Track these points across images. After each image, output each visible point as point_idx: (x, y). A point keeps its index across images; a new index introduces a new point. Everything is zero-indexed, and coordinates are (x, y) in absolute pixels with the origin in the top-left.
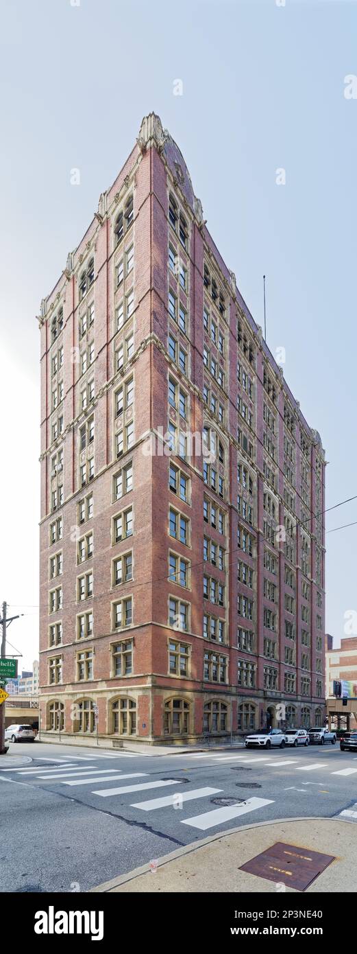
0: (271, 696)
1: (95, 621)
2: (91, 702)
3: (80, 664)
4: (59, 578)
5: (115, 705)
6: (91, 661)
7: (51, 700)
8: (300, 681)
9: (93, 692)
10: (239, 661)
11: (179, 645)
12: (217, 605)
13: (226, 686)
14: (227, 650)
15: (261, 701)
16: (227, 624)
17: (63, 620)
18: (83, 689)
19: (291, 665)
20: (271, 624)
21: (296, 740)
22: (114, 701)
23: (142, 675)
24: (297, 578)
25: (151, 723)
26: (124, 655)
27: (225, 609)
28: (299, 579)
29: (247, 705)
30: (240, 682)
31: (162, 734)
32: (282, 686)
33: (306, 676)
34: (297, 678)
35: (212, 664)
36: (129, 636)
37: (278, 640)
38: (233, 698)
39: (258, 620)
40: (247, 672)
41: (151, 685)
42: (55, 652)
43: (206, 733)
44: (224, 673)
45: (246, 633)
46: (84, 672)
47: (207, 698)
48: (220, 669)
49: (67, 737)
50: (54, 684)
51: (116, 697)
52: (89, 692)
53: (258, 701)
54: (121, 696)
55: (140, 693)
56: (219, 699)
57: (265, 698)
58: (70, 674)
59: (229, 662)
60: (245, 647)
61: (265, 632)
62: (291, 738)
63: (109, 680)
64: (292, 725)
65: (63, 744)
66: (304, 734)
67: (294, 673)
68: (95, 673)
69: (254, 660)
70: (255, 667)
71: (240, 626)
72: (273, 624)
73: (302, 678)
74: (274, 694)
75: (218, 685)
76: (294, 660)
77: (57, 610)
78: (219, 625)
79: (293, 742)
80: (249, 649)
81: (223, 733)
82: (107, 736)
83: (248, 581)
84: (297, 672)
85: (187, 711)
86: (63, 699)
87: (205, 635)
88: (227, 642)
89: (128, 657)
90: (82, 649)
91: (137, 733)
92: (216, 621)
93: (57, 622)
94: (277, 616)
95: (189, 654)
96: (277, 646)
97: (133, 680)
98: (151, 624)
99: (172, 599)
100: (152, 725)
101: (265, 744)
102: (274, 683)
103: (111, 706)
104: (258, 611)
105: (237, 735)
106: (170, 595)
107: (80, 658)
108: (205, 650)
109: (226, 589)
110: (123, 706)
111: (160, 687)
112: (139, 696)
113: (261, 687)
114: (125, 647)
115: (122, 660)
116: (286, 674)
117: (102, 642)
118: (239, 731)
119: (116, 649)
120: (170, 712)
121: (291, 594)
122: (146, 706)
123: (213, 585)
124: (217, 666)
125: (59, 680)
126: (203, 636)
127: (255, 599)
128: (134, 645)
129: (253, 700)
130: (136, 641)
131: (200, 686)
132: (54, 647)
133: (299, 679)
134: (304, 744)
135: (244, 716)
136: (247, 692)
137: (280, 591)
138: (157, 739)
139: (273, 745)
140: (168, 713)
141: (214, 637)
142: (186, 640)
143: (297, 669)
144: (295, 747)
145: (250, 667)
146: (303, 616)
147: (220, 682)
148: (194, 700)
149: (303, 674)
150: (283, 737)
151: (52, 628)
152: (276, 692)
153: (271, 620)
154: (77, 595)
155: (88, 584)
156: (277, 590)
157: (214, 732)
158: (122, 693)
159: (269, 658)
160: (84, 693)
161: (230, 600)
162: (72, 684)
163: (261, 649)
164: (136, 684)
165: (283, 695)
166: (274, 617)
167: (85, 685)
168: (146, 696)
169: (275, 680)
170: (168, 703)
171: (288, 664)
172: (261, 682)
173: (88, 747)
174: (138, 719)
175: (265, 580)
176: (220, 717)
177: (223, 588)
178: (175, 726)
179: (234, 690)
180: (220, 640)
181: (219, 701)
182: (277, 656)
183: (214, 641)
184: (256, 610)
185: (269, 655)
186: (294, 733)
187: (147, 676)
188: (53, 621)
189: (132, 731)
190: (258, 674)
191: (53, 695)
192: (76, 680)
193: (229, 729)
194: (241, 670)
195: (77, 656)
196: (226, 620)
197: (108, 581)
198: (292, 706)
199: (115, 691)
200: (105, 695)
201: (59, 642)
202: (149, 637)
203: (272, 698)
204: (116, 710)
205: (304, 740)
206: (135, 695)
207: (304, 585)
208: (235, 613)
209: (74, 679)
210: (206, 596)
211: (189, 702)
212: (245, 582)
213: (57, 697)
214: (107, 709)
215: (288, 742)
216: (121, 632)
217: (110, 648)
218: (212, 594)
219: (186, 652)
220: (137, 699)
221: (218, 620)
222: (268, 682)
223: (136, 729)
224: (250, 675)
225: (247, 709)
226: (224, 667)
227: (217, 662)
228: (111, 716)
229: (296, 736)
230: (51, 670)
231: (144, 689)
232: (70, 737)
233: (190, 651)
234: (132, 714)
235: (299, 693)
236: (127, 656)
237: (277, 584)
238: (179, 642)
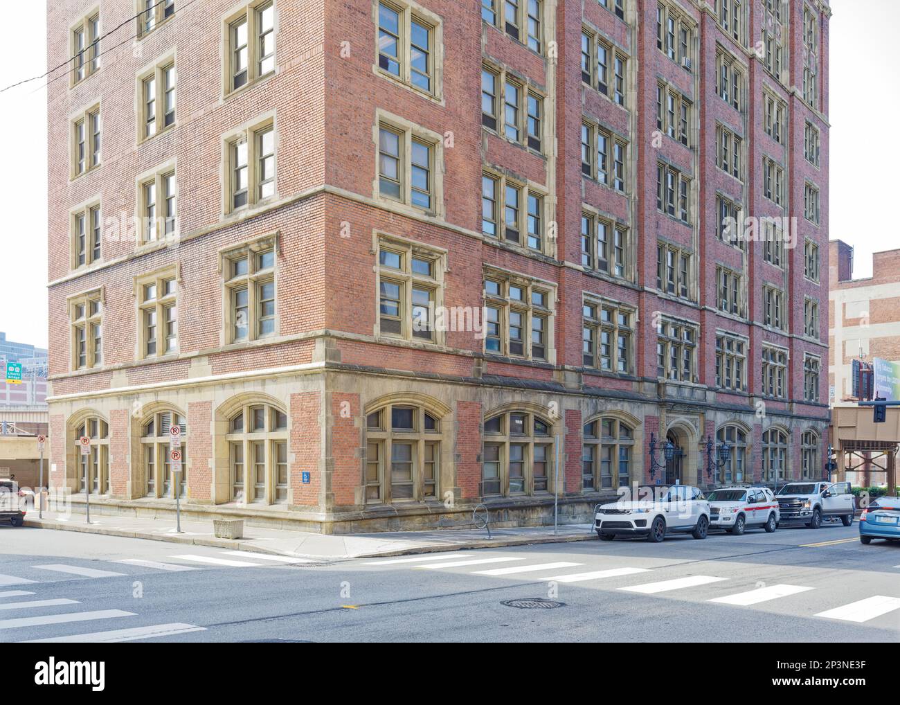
0: (679, 399)
1: (183, 193)
2: (176, 417)
3: (147, 313)
4: (94, 81)
5: (235, 423)
6: (173, 303)
7: (80, 413)
8: (759, 360)
9: (178, 389)
10: (587, 303)
11: (409, 255)
12: (522, 147)
13: (549, 369)
14: (552, 270)
15: (650, 410)
16: (551, 201)
17: (105, 194)
18: (152, 379)
19: (736, 317)
20: (677, 204)
21: (741, 516)
22: (230, 412)
23: (301, 336)
24: (751, 81)
25: (323, 471)
26: (256, 282)
27: (544, 158)
28: (757, 85)
29: (610, 423)
30: (589, 360)
31: (358, 500)
32: (710, 369)
33: (777, 346)
34: (750, 352)
35: (507, 309)
36: (266, 229)
37: (697, 249)
38: (570, 403)
39: (641, 194)
40: (610, 331)
41: (323, 364)
42: (86, 281)
43: (492, 498)
44: (542, 334)
45: (607, 226)
46: (158, 333)
47: (491, 401)
48: (532, 323)
49: (115, 511)
50: (84, 369)
51: (236, 399)
52: (169, 389)
53: (641, 412)
54: (248, 396)
55: (297, 387)
56: (526, 404)
57: (661, 403)
58: (121, 339)
59: (559, 305)
60: (604, 266)
61: (661, 227)
62: (727, 511)
63: (217, 355)
64: (739, 476)
65: (99, 533)
66: (765, 500)
67: (743, 336)
68: (184, 336)
69: (630, 300)
70: (634, 319)
71: (588, 207)
72: (684, 206)
73: (764, 351)
74: (686, 392)
75: (526, 365)
76: (743, 304)
77: (90, 169)
78: (527, 203)
79: (732, 522)
80: (616, 271)
81: (540, 497)
82: (213, 508)
83: (612, 84)
84: (750, 333)
85: (433, 437)
86: (105, 409)
87: (488, 228)
88: (551, 250)
89: (267, 289)
90: (151, 271)
91: (289, 499)
92: (518, 190)
93: (90, 201)
94: (696, 183)
95: (440, 279)
96: (693, 263)
97: (279, 352)
98: (324, 192)
99: (385, 127)
100: (328, 477)
101: (649, 526)
102: (687, 366)
103: (225, 426)
104: (640, 168)
105: (580, 503)
106: (380, 113)
107: (146, 296)
108: (486, 268)
109: (550, 105)
110: (257, 425)
111: (352, 370)
112: (293, 396)
113: (650, 372)
114: (259, 260)
115: (250, 298)
116: (719, 341)
117: (202, 248)
118: (586, 492)
119: (235, 269)
120: (383, 441)
121: (736, 124)
122: (311, 421)
123: (509, 93)
124: (522, 313)
125: (96, 359)
126: (480, 230)
127: (633, 135)
128: (281, 254)
129: (626, 407)
130: (287, 244)
131: (474, 368)
132: (84, 269)
133: (757, 352)
134: (765, 527)
135: (601, 454)
136: (609, 386)
137: (703, 115)
138: (343, 515)
139: (673, 530)
140: (377, 444)
141: (514, 235)
142: (428, 238)
143: (750, 325)
144: (737, 534)
145: (619, 319)
146: (767, 185)
147: (530, 358)
148: (454, 405)
149: (767, 339)
150: (704, 507)
151: (78, 218)
152: (692, 388)
153: (678, 194)
154: (137, 124)
155: (166, 93)
156: (694, 113)
157: (515, 496)
158: (250, 388)
159: (671, 296)
160: (156, 391)
161: (560, 136)
162: (129, 368)
163: (650, 270)
164: (285, 363)
165: (711, 396)
166: (686, 184)
167: (157, 370)
168: (312, 396)
169: (689, 354)
170: (377, 414)
171: (725, 313)
172: (651, 359)
173: (150, 538)
174: (291, 458)
175: (661, 86)
176: (532, 455)
177: (540, 100)
178: (400, 478)
179: (571, 381)
180: (532, 243)
181: (529, 409)
182: (695, 291)
183: (514, 246)
184: (635, 163)
185: (671, 288)
186: (735, 496)
187: (310, 340)
188: (80, 200)
189: (278, 495)
190: (640, 336)
191: (80, 398)
192: (137, 353)
193: (558, 488)
194: (594, 327)
195: (139, 292)
196: (549, 188)
197: (214, 82)
198: (737, 426)
199: (233, 382)
200: (206, 395)
201: (96, 255)
202: (319, 228)
203: (681, 404)
204: (237, 437)
205: (763, 516)
206: (282, 394)
207: (771, 104)
208: (573, 172)
209: (132, 355)
210: (490, 122)
211: (438, 412)
212: (603, 88)
213: (92, 405)
214: (212, 432)
215: (719, 522)
216: (248, 220)
217: (218, 263)
218: (506, 116)
219: (431, 272)
220: (287, 402)
221: (526, 190)
222: (669, 363)
223: (288, 486)
224: (618, 341)
225: (611, 433)
226: (544, 318)
227: (520, 303)
228: (225, 451)
229: (741, 505)
230: (79, 331)
231: (307, 375)
232: (122, 512)
233: (441, 269)
234: (279, 446)
235: (757, 391)
236: (261, 286)
237: (695, 96)
238: (407, 245)
